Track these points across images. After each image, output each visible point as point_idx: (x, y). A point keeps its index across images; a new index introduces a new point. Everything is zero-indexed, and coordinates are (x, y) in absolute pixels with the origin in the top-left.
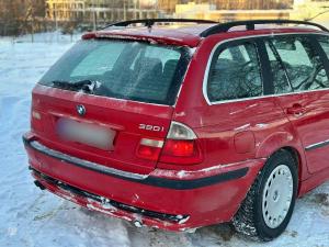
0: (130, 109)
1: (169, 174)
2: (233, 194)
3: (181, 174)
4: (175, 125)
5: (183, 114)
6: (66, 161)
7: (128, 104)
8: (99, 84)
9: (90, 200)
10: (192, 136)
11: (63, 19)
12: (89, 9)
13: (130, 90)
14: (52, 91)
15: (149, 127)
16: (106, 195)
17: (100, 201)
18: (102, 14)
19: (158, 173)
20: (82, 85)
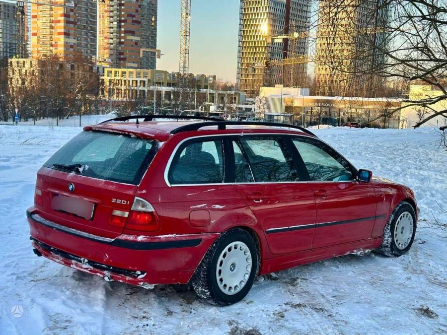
0: (106, 187)
1: (131, 238)
2: (187, 260)
3: (140, 238)
4: (137, 200)
5: (144, 191)
6: (57, 229)
7: (106, 183)
8: (87, 167)
9: (73, 261)
10: (150, 208)
11: (120, 99)
12: (152, 88)
13: (108, 173)
14: (51, 172)
15: (119, 201)
16: (85, 256)
17: (81, 261)
18: (168, 94)
19: (123, 237)
20: (74, 168)
